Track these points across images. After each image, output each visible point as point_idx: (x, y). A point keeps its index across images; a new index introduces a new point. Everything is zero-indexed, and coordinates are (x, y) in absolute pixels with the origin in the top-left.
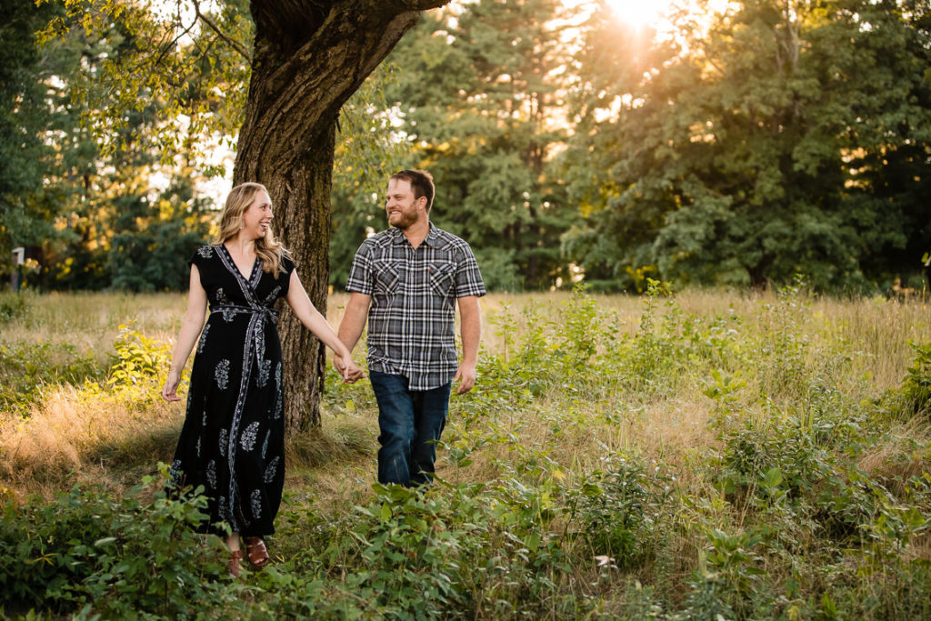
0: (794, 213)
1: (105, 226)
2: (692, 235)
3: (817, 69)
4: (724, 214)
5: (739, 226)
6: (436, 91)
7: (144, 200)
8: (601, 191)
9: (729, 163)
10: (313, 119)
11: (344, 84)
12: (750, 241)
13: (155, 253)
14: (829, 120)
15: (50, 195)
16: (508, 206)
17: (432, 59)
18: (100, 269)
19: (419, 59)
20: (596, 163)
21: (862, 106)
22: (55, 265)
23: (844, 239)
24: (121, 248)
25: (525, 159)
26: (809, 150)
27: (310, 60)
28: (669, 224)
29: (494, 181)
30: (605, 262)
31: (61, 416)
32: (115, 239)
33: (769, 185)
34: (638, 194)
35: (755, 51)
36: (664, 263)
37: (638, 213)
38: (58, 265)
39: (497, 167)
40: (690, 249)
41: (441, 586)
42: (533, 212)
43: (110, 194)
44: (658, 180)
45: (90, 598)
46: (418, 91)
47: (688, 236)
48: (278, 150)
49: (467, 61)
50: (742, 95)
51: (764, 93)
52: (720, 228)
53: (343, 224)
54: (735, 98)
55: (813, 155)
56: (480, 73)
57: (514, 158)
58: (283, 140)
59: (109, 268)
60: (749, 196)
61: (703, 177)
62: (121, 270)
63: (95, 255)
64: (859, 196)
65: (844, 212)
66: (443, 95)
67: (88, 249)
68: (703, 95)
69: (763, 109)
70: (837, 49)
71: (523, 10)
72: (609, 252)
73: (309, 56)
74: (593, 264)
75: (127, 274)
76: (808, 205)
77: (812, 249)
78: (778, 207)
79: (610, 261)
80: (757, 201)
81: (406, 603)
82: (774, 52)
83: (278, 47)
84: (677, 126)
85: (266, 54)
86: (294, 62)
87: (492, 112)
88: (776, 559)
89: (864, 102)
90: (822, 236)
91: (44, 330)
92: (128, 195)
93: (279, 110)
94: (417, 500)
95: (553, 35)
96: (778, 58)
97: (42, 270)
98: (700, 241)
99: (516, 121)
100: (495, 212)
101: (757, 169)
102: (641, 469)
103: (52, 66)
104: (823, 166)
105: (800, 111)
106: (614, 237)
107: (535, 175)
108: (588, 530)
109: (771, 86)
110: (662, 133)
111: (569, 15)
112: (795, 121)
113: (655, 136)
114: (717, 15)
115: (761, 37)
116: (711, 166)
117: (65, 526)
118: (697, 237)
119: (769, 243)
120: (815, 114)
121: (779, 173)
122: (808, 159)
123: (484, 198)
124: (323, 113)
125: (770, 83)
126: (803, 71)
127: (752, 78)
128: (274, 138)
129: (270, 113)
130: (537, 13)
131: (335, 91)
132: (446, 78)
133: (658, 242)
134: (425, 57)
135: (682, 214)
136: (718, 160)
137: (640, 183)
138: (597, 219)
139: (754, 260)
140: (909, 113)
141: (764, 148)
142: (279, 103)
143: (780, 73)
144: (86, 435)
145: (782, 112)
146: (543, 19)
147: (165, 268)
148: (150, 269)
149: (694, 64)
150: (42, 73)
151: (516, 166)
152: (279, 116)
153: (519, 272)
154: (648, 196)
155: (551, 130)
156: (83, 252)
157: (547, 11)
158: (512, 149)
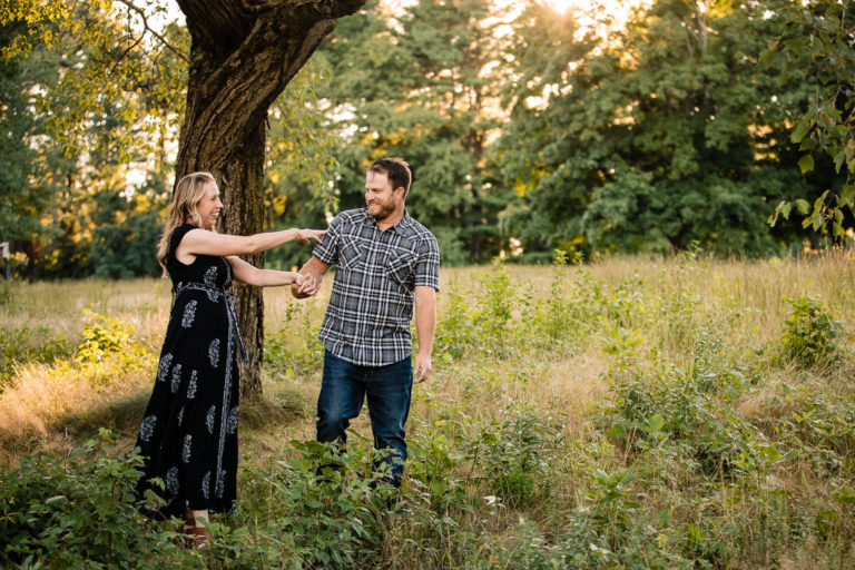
0: (708, 185)
1: (88, 220)
2: (617, 208)
3: (724, 54)
4: (645, 188)
5: (659, 199)
6: (383, 86)
7: (122, 195)
8: (533, 172)
9: (647, 143)
10: (244, 119)
11: (271, 86)
12: (669, 212)
13: (134, 243)
14: (737, 101)
15: (35, 194)
16: (453, 188)
17: (378, 58)
18: (85, 259)
19: (367, 58)
20: (528, 147)
21: (766, 87)
22: (43, 257)
23: (755, 207)
24: (103, 239)
25: (466, 146)
26: (719, 128)
27: (239, 66)
28: (596, 200)
29: (438, 166)
30: (540, 236)
31: (31, 391)
32: (97, 231)
33: (684, 161)
34: (567, 173)
35: (668, 40)
36: (593, 235)
37: (568, 192)
38: (46, 257)
39: (441, 154)
40: (616, 221)
41: (355, 528)
42: (475, 193)
43: (91, 191)
44: (585, 160)
45: (45, 550)
46: (368, 88)
47: (613, 210)
48: (214, 147)
49: (410, 58)
50: (657, 81)
51: (677, 78)
52: (642, 201)
53: (303, 210)
54: (651, 83)
55: (724, 133)
56: (423, 69)
57: (456, 145)
58: (218, 138)
59: (93, 258)
60: (667, 172)
61: (624, 156)
62: (103, 260)
63: (80, 247)
64: (767, 168)
65: (754, 183)
66: (389, 90)
67: (72, 241)
68: (622, 82)
69: (677, 93)
70: (742, 36)
71: (459, 10)
72: (543, 227)
73: (238, 62)
74: (529, 238)
75: (108, 262)
76: (721, 177)
77: (726, 217)
78: (694, 180)
79: (544, 236)
80: (674, 175)
81: (323, 545)
82: (685, 41)
83: (211, 55)
84: (599, 111)
85: (201, 62)
86: (225, 68)
87: (435, 104)
88: (655, 494)
89: (768, 83)
90: (734, 205)
91: (26, 315)
92: (107, 191)
93: (213, 112)
94: (332, 453)
95: (487, 32)
96: (689, 46)
97: (31, 262)
98: (624, 214)
99: (456, 111)
100: (441, 194)
101: (673, 146)
102: (535, 419)
103: (33, 77)
104: (732, 142)
105: (710, 93)
106: (546, 214)
107: (475, 160)
108: (490, 474)
109: (683, 72)
110: (586, 117)
111: (502, 13)
112: (706, 103)
113: (581, 121)
114: (633, 8)
115: (672, 28)
116: (631, 145)
117: (26, 488)
118: (622, 210)
119: (687, 213)
120: (724, 96)
121: (693, 150)
122: (718, 136)
123: (430, 182)
124: (253, 113)
125: (682, 68)
126: (712, 57)
127: (665, 65)
128: (210, 137)
129: (206, 114)
130: (473, 13)
131: (263, 93)
132: (392, 75)
133: (586, 216)
134: (372, 56)
135: (607, 189)
136: (637, 141)
137: (568, 163)
138: (530, 197)
139: (674, 229)
140: (808, 91)
141: (679, 127)
142: (213, 105)
143: (691, 60)
144: (53, 408)
145: (694, 95)
146: (479, 18)
147: (143, 256)
148: (129, 257)
149: (613, 54)
150: (24, 84)
151: (458, 152)
152: (213, 117)
153: (464, 248)
154: (576, 175)
155: (488, 118)
156: (68, 244)
157: (481, 10)
158: (453, 137)
